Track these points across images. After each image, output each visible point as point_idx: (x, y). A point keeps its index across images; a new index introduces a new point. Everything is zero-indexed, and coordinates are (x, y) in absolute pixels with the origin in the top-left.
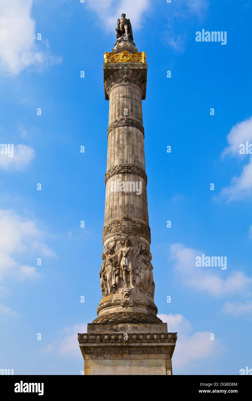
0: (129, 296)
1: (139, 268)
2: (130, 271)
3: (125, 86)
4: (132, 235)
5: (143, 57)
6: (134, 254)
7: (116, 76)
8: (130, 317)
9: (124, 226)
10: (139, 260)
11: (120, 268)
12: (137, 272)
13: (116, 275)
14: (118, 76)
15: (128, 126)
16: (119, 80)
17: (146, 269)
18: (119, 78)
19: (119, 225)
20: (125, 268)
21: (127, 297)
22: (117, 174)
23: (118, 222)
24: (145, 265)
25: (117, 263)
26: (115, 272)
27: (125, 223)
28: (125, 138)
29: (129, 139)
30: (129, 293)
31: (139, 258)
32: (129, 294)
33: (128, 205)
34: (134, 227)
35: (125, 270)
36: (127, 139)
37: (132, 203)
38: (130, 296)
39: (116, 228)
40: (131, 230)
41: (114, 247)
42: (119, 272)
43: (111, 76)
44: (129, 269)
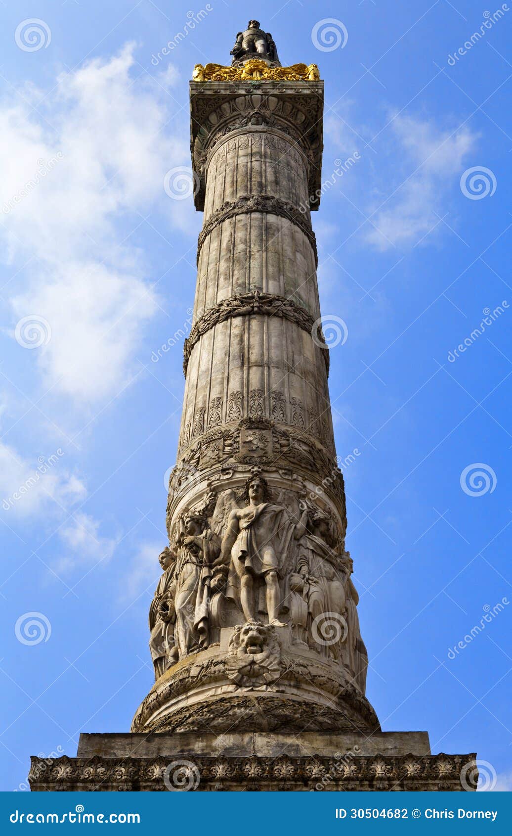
0: (261, 646)
1: (305, 569)
2: (266, 573)
3: (257, 135)
4: (276, 471)
5: (312, 73)
6: (283, 529)
7: (228, 115)
8: (267, 711)
9: (245, 443)
10: (302, 549)
11: (229, 569)
12: (297, 579)
13: (212, 592)
14: (235, 113)
15: (264, 211)
16: (238, 122)
17: (330, 579)
18: (238, 118)
19: (227, 442)
20: (247, 561)
21: (254, 652)
22: (226, 319)
23: (225, 436)
24: (328, 565)
25: (218, 557)
26: (207, 583)
27: (251, 436)
28: (253, 238)
29: (267, 241)
30: (261, 637)
31: (302, 542)
32: (265, 640)
33: (261, 391)
34: (285, 449)
35: (249, 570)
36: (262, 240)
37: (274, 387)
38: (265, 648)
39: (216, 452)
40: (271, 454)
41: (208, 511)
42: (224, 580)
43: (213, 118)
44: (262, 564)
